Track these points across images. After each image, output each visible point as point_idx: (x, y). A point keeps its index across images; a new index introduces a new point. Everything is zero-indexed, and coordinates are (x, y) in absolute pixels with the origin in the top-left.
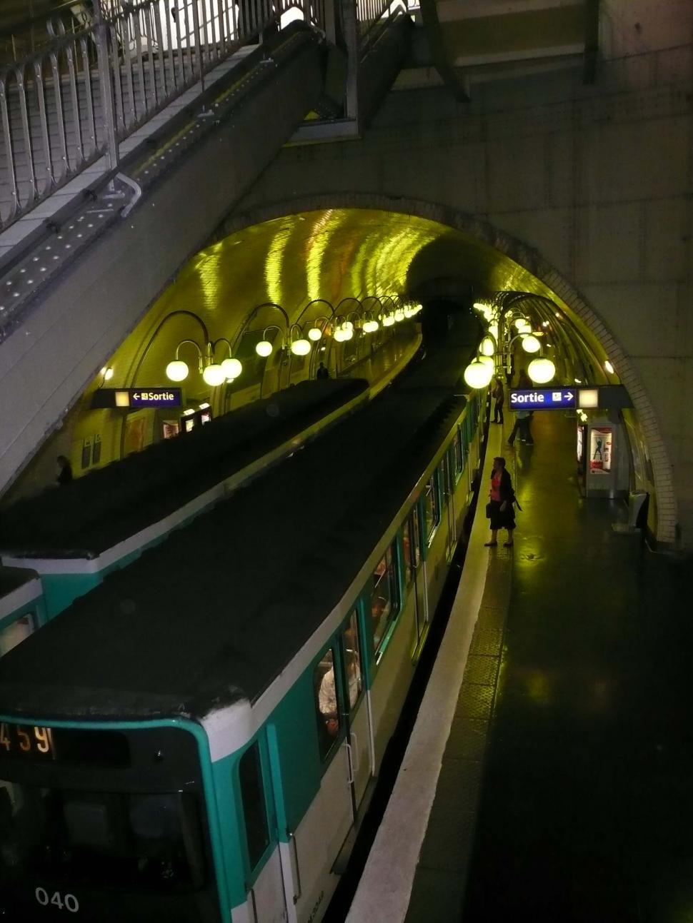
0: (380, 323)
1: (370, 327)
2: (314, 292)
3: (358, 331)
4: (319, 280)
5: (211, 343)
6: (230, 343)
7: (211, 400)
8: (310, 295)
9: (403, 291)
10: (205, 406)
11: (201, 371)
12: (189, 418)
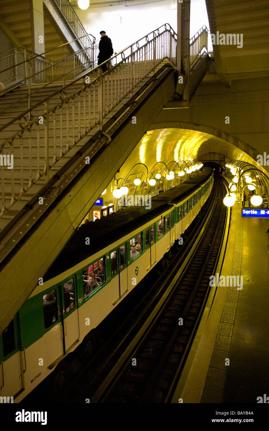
0: (185, 171)
1: (181, 174)
2: (159, 158)
3: (176, 175)
4: (161, 154)
5: (117, 180)
6: (124, 180)
7: (113, 202)
8: (157, 160)
9: (196, 158)
10: (111, 205)
11: (112, 191)
12: (105, 209)
